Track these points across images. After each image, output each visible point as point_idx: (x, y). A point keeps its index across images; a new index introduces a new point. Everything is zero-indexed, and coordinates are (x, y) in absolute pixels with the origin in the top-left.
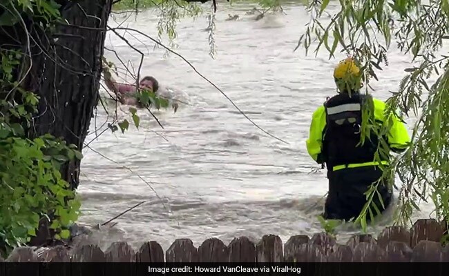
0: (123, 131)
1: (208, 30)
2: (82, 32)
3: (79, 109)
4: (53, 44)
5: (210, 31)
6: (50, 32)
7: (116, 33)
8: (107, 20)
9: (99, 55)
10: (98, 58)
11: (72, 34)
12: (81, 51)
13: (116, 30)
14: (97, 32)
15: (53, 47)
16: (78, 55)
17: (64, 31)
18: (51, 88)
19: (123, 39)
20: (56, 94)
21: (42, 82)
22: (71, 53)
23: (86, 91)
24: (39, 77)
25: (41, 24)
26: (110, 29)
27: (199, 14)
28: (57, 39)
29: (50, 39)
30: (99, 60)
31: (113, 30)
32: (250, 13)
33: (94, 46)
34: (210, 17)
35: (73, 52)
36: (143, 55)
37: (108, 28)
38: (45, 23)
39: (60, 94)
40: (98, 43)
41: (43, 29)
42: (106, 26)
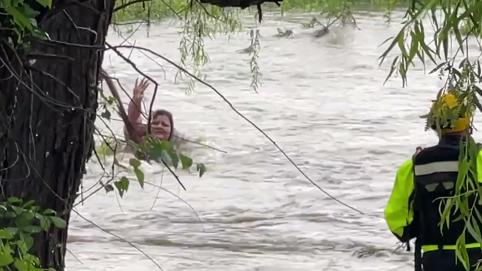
0: (121, 194)
1: (248, 51)
2: (70, 50)
3: (65, 161)
4: (27, 68)
5: (253, 54)
6: (23, 50)
7: (119, 54)
8: (105, 34)
9: (93, 85)
10: (93, 88)
11: (56, 53)
12: (68, 79)
13: (118, 49)
14: (91, 52)
15: (28, 72)
16: (65, 85)
17: (44, 49)
18: (25, 130)
19: (128, 61)
20: (32, 140)
21: (12, 123)
22: (54, 81)
23: (75, 136)
24: (9, 115)
25: (10, 40)
26: (110, 47)
27: (237, 29)
28: (34, 61)
29: (23, 61)
30: (93, 92)
31: (114, 49)
32: (309, 26)
33: (87, 71)
34: (252, 32)
35: (57, 80)
36: (157, 85)
37: (107, 47)
38: (15, 38)
39: (38, 140)
40: (93, 68)
41: (13, 47)
42: (104, 42)
